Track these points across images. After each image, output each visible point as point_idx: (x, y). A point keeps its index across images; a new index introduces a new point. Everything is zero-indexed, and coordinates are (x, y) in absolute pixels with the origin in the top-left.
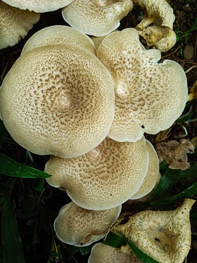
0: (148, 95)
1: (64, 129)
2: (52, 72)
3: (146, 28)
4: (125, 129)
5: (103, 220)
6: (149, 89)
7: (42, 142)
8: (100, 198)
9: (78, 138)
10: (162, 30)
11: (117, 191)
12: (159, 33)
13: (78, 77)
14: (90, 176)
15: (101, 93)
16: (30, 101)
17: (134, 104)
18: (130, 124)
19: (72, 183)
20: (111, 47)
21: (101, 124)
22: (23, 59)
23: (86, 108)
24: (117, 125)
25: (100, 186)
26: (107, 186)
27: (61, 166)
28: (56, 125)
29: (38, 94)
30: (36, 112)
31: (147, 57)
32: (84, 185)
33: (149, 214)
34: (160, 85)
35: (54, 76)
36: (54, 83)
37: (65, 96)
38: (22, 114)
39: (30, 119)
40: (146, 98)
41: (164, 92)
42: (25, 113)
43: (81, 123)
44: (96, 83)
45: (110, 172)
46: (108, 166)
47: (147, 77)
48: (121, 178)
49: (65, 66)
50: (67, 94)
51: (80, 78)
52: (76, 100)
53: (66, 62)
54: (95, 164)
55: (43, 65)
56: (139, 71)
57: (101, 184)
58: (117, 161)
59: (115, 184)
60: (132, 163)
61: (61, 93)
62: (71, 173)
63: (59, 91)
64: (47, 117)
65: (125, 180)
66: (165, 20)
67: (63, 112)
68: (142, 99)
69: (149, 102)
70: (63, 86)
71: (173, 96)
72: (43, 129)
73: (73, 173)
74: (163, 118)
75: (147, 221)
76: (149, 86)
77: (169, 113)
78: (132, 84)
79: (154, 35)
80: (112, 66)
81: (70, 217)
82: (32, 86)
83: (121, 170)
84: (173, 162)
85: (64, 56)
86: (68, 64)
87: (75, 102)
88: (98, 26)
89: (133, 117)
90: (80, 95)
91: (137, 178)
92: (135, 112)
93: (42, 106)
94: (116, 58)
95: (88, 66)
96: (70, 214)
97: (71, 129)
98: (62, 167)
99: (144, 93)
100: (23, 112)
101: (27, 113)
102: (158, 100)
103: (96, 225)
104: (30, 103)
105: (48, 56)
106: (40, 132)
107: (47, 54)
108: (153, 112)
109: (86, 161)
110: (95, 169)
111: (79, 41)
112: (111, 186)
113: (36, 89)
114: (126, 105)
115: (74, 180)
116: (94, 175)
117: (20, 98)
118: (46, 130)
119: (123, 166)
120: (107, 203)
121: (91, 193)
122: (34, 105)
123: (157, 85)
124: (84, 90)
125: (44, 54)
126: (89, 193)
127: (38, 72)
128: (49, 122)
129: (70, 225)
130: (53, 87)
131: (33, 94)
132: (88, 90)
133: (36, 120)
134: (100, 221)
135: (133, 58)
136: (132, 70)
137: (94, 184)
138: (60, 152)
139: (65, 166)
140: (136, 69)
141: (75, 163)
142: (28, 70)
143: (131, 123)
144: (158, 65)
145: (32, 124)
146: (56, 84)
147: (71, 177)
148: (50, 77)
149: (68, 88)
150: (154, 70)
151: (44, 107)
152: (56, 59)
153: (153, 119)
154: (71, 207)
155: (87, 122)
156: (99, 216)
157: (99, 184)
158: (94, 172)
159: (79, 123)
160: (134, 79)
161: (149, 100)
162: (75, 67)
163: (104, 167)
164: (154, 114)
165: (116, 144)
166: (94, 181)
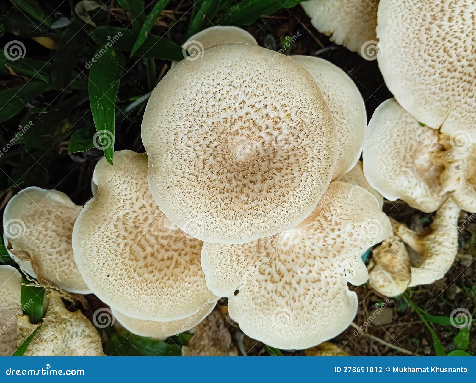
0: (290, 284)
1: (195, 168)
2: (284, 120)
3: (401, 241)
4: (225, 266)
5: (61, 269)
6: (301, 283)
7: (165, 138)
8: (97, 258)
9: (187, 195)
10: (403, 270)
11: (116, 284)
12: (397, 266)
13: (288, 166)
14: (130, 231)
15: (272, 212)
16: (227, 99)
17: (271, 266)
18: (236, 271)
19: (109, 205)
20: (352, 203)
21: (222, 226)
22: (292, 67)
23: (240, 194)
24: (228, 251)
25: (118, 253)
26: (120, 264)
27: (132, 178)
28: (199, 153)
29: (241, 108)
30: (211, 114)
31: (351, 265)
32: (112, 227)
33: (95, 342)
34: (312, 299)
35: (278, 126)
36: (267, 127)
37: (251, 149)
38: (200, 91)
39: (197, 108)
40: (286, 283)
41: (304, 310)
42: (205, 96)
43: (214, 193)
44: (286, 199)
45: (145, 260)
46: (156, 254)
47: (320, 274)
48: (142, 283)
49: (300, 140)
50: (255, 151)
51: (287, 169)
52: (249, 172)
53: (306, 139)
54: (152, 229)
55: (290, 104)
56: (326, 258)
57: (121, 254)
58: (168, 267)
59: (128, 277)
60: (172, 294)
61: (253, 142)
62: (126, 197)
63: (257, 138)
64: (207, 134)
65: (140, 290)
66: (421, 271)
67: (223, 156)
68: (282, 277)
69: (280, 289)
70: (267, 143)
71: (301, 326)
72: (186, 133)
73: (127, 202)
74: (261, 320)
75: (83, 344)
76: (307, 281)
77: (270, 327)
78: (301, 251)
79: (392, 258)
80: (322, 211)
81: (49, 212)
82: (253, 94)
83: (155, 278)
84: (193, 351)
85: (315, 133)
86: (304, 143)
87: (246, 170)
88: (381, 168)
89: (249, 272)
90: (259, 177)
91: (150, 308)
92: (257, 273)
93: (224, 120)
94: (336, 215)
95: (310, 178)
96: (54, 210)
97: (199, 179)
98: (131, 181)
99: (293, 276)
100: (204, 92)
101: (205, 100)
102: (287, 303)
103: (48, 261)
104: (222, 99)
105: (307, 107)
106: (180, 129)
107: (310, 104)
108: (266, 302)
109: (153, 214)
110: (144, 233)
111: (348, 146)
112: (123, 271)
113: (248, 103)
114: (264, 254)
115: (115, 207)
116: (132, 236)
117: (225, 81)
118: (185, 138)
119: (162, 278)
120: (92, 273)
121: (102, 243)
122: (221, 107)
123: (310, 293)
124: (270, 181)
125: (309, 100)
126: (101, 238)
127: (277, 99)
128: (201, 140)
129: (37, 217)
130: (260, 128)
131: (240, 100)
132: (270, 189)
133: (197, 118)
134: (58, 266)
135: (343, 243)
136: (324, 245)
137: (118, 242)
138: (154, 171)
139: (134, 184)
140: (328, 251)
141: (143, 199)
142: (276, 81)
143: (238, 273)
144: (344, 285)
145: (189, 112)
146: (267, 131)
147: (118, 199)
148: (275, 119)
149: (265, 152)
150: (334, 282)
151: (222, 123)
152: (308, 121)
153: (254, 306)
154: (68, 208)
155: (218, 204)
156: (66, 261)
157: (120, 251)
158: (139, 234)
159: (212, 190)
160: (311, 252)
161: (284, 288)
162: (302, 158)
163: (152, 246)
164: (262, 304)
165: (195, 255)
166: (123, 241)
